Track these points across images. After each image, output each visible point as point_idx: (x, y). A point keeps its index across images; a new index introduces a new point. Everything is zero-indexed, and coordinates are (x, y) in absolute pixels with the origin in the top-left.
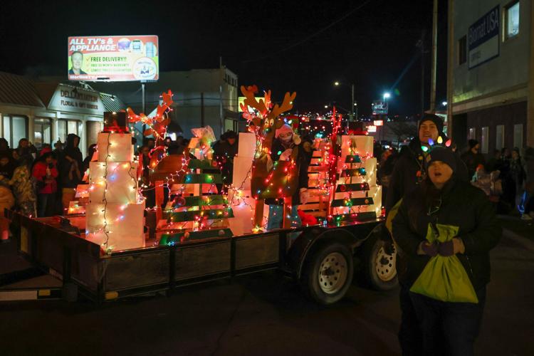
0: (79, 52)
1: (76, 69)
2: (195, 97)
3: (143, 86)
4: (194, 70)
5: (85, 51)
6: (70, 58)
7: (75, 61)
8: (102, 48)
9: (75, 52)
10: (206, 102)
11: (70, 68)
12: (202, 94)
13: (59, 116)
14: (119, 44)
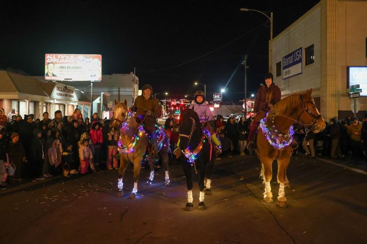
0: (52, 63)
1: (50, 73)
2: (114, 90)
3: (92, 84)
4: (114, 75)
5: (56, 63)
6: (46, 66)
7: (49, 69)
8: (66, 61)
9: (50, 63)
10: (121, 93)
11: (46, 73)
12: (119, 89)
13: (56, 102)
14: (78, 59)
